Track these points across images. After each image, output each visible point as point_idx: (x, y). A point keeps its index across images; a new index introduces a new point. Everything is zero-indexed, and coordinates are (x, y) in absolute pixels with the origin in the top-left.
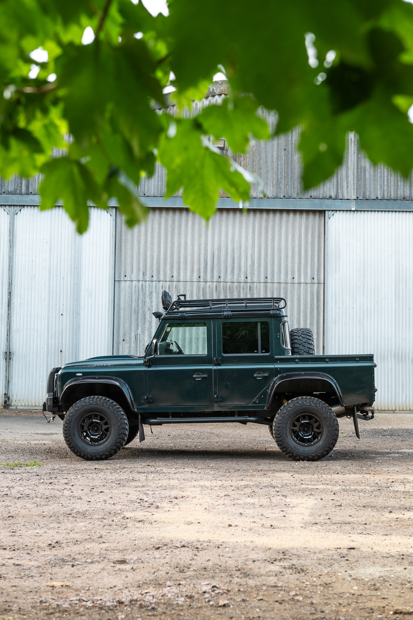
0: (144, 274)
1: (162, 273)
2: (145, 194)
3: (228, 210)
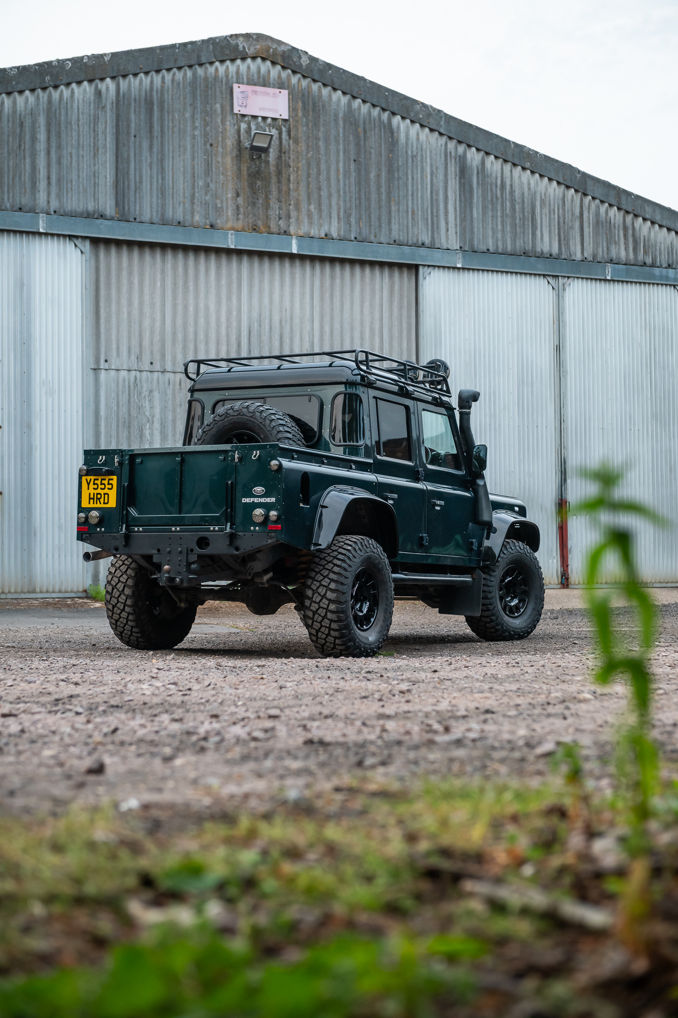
0: (139, 358)
1: (168, 358)
2: (135, 219)
3: (271, 255)
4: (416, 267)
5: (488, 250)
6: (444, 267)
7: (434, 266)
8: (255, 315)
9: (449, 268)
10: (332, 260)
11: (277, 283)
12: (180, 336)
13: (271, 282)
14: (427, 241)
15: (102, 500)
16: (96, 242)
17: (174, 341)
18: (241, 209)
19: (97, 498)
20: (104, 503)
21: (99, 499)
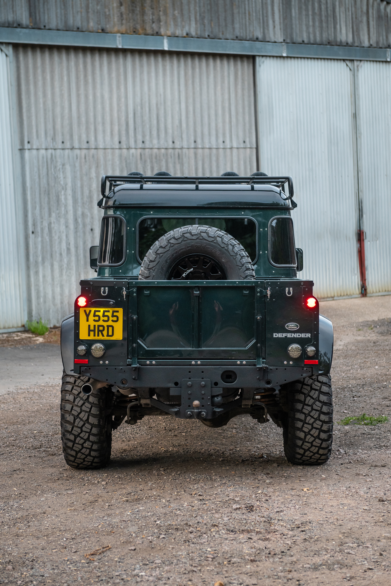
0: (54, 139)
1: (76, 137)
2: (45, 26)
3: (148, 52)
4: (253, 58)
5: (303, 41)
6: (273, 57)
7: (266, 56)
8: (138, 100)
9: (277, 57)
10: (193, 54)
11: (153, 74)
12: (83, 120)
13: (149, 73)
14: (260, 36)
15: (105, 333)
16: (16, 46)
17: (79, 123)
18: (124, 16)
19: (99, 331)
20: (108, 335)
21: (102, 331)
